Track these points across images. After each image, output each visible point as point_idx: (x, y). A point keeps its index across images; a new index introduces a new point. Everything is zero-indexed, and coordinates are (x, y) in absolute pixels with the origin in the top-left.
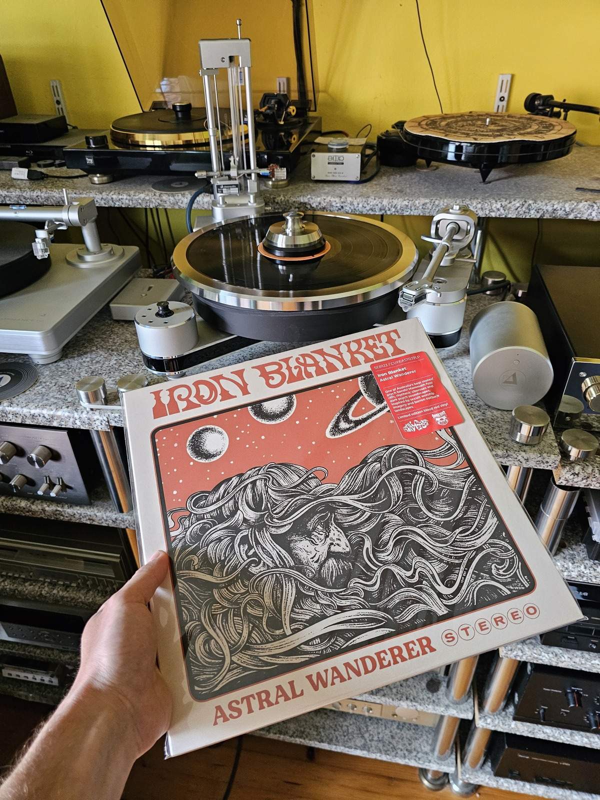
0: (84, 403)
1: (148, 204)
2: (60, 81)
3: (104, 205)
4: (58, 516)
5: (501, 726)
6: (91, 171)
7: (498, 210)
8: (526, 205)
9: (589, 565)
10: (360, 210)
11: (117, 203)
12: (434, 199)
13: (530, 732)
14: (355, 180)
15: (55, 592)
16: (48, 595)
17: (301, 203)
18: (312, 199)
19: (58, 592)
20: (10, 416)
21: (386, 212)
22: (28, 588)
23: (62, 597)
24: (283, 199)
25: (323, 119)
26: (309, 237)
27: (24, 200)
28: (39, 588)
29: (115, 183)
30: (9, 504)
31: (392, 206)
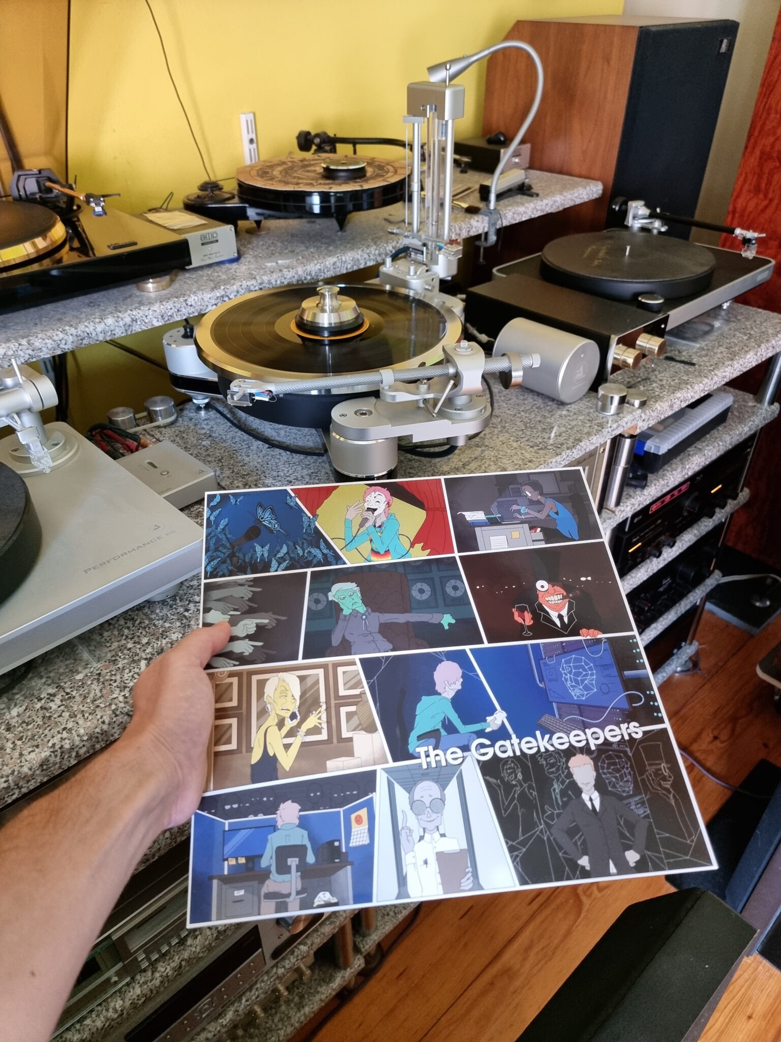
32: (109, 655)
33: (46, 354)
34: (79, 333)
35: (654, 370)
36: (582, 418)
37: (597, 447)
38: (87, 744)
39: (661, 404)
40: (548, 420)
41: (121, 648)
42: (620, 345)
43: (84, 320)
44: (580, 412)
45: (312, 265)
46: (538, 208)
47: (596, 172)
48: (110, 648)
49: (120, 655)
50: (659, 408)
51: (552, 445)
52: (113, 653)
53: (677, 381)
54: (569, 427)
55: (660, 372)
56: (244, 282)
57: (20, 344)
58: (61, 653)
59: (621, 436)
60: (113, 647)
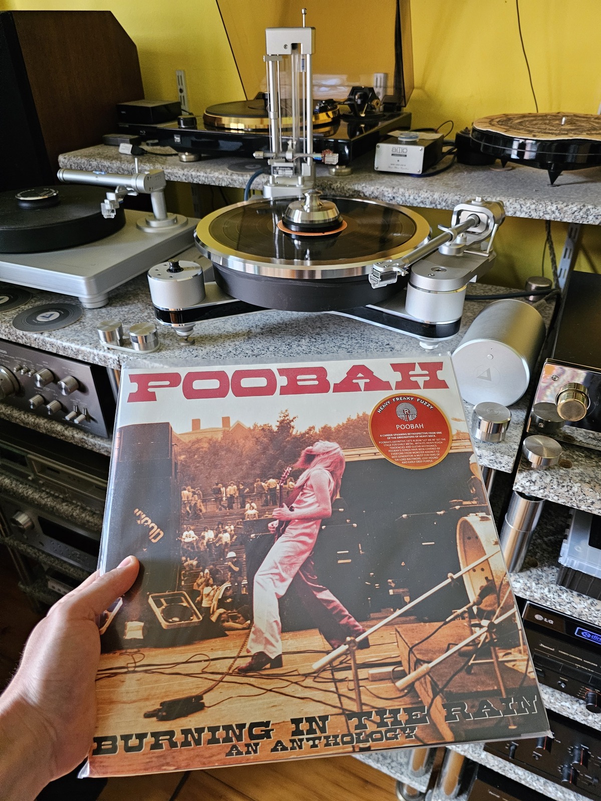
0: (103, 342)
1: (221, 183)
2: (184, 72)
3: (184, 181)
4: (84, 444)
5: (471, 752)
6: (180, 149)
7: (553, 212)
8: (584, 210)
9: (554, 589)
10: (411, 202)
11: (195, 180)
12: (487, 196)
13: (500, 768)
14: (416, 172)
15: (83, 515)
16: (77, 517)
17: (355, 191)
18: (366, 187)
19: (86, 516)
20: (48, 345)
21: (436, 205)
22: (64, 508)
23: (88, 521)
24: (339, 185)
25: (413, 116)
26: (324, 214)
27: (122, 171)
28: (72, 509)
29: (200, 162)
30: (49, 426)
31: (442, 200)
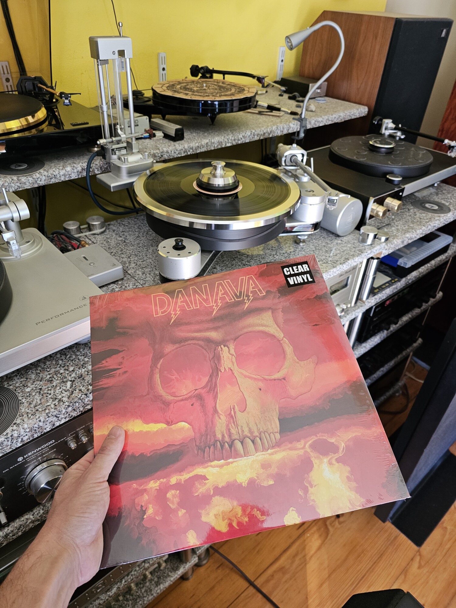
32: (48, 377)
33: (28, 186)
34: (49, 175)
35: (393, 220)
36: (349, 245)
37: (358, 264)
38: (29, 434)
39: (397, 240)
40: (329, 245)
41: (56, 373)
42: (375, 204)
43: (53, 167)
44: (349, 242)
45: (193, 143)
46: (330, 119)
47: (365, 100)
48: (49, 373)
49: (55, 377)
50: (396, 243)
51: (331, 261)
52: (51, 376)
53: (407, 227)
54: (342, 251)
55: (397, 221)
56: (152, 151)
57: (12, 180)
58: (19, 373)
59: (372, 258)
60: (51, 372)
